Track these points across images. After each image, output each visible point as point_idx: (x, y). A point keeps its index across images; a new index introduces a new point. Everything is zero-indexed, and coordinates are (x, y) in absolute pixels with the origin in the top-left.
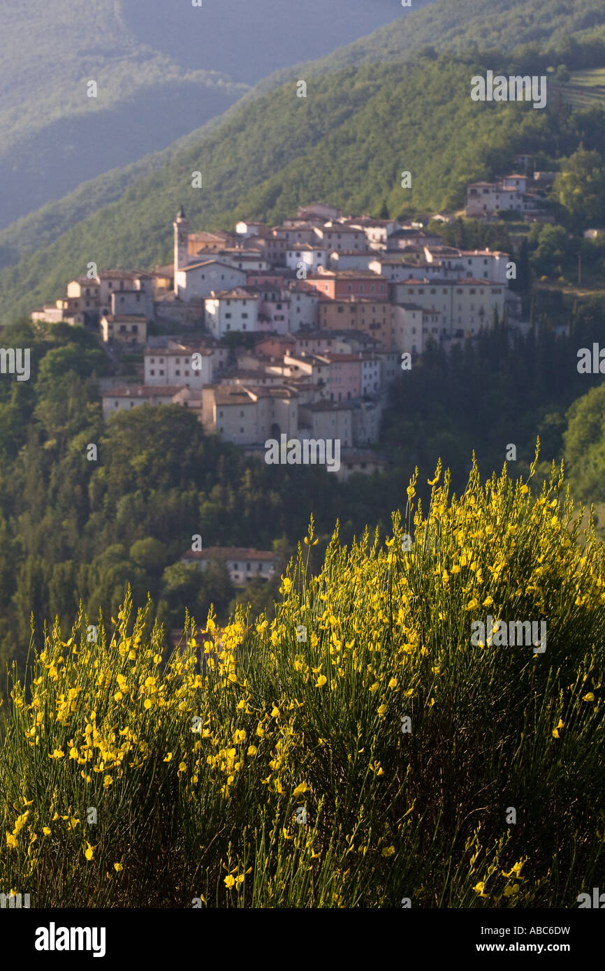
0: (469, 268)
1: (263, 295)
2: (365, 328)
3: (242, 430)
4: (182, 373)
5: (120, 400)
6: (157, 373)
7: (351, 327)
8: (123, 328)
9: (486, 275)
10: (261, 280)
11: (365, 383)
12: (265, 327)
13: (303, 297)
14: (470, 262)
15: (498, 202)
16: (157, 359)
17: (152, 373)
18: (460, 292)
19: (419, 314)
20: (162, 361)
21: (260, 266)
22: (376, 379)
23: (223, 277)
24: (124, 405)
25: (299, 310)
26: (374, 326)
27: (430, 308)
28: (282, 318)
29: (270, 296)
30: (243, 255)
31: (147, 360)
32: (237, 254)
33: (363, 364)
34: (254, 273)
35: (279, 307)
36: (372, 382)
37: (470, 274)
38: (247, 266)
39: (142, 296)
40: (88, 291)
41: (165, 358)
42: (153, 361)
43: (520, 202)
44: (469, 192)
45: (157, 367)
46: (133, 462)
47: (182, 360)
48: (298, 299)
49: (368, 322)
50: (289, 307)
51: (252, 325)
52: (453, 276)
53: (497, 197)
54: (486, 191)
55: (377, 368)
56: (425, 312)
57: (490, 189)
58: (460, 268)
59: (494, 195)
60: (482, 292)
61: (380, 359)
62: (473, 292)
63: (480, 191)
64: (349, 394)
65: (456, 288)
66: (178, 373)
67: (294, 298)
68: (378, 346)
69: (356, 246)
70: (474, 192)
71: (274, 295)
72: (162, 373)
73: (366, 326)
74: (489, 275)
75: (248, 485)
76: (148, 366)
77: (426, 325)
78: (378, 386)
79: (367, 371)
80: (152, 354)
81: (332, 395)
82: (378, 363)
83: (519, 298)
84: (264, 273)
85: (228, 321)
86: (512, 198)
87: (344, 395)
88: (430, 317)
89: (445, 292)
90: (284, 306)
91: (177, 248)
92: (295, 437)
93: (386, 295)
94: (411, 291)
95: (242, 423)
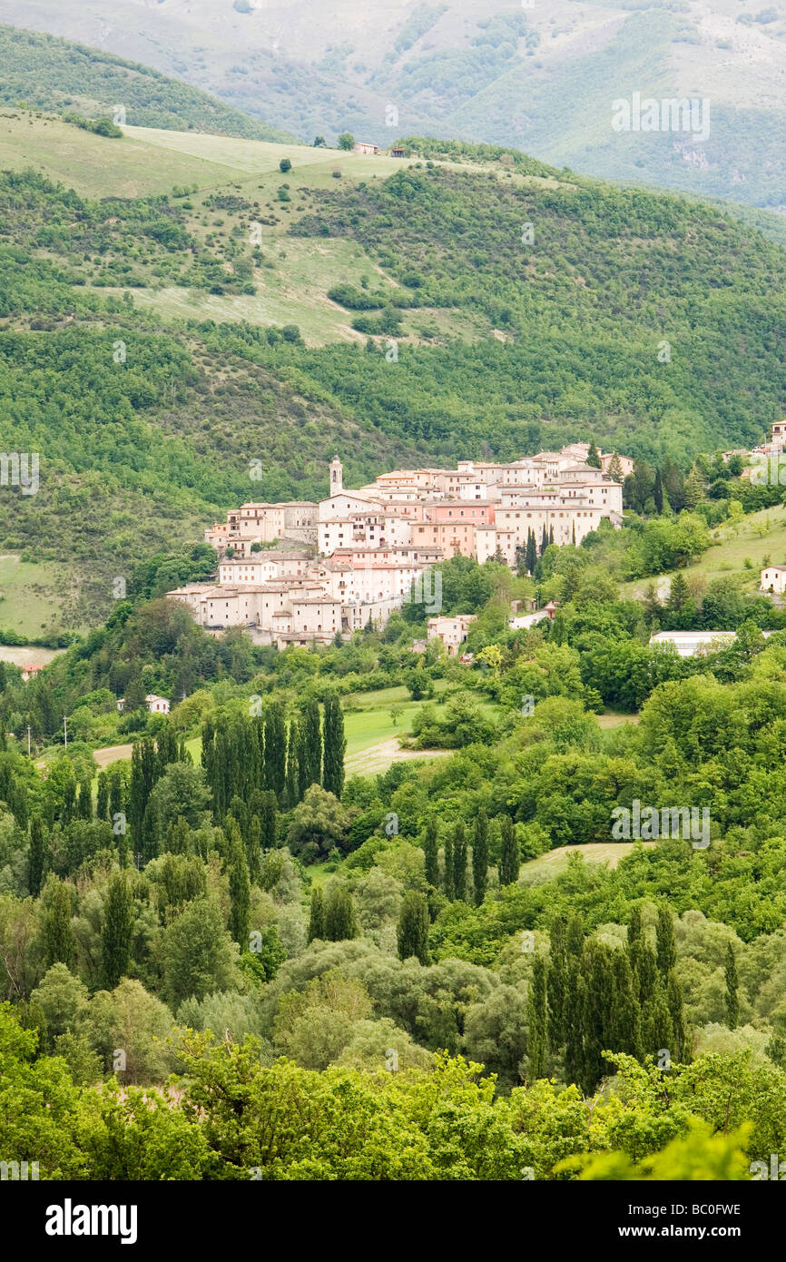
0: (591, 497)
2: (445, 545)
6: (228, 578)
7: (433, 544)
9: (605, 501)
12: (360, 544)
14: (591, 491)
16: (227, 567)
17: (225, 578)
18: (553, 515)
19: (494, 533)
20: (230, 570)
23: (349, 506)
25: (393, 531)
26: (455, 543)
35: (372, 529)
37: (592, 501)
41: (232, 567)
42: (225, 570)
45: (227, 573)
47: (243, 568)
49: (450, 540)
50: (383, 528)
51: (348, 542)
56: (501, 532)
58: (582, 497)
60: (568, 516)
64: (381, 594)
66: (241, 578)
72: (231, 578)
76: (222, 573)
80: (225, 563)
87: (374, 595)
89: (540, 516)
90: (377, 528)
91: (332, 485)
92: (267, 621)
93: (485, 519)
94: (508, 516)
95: (227, 611)
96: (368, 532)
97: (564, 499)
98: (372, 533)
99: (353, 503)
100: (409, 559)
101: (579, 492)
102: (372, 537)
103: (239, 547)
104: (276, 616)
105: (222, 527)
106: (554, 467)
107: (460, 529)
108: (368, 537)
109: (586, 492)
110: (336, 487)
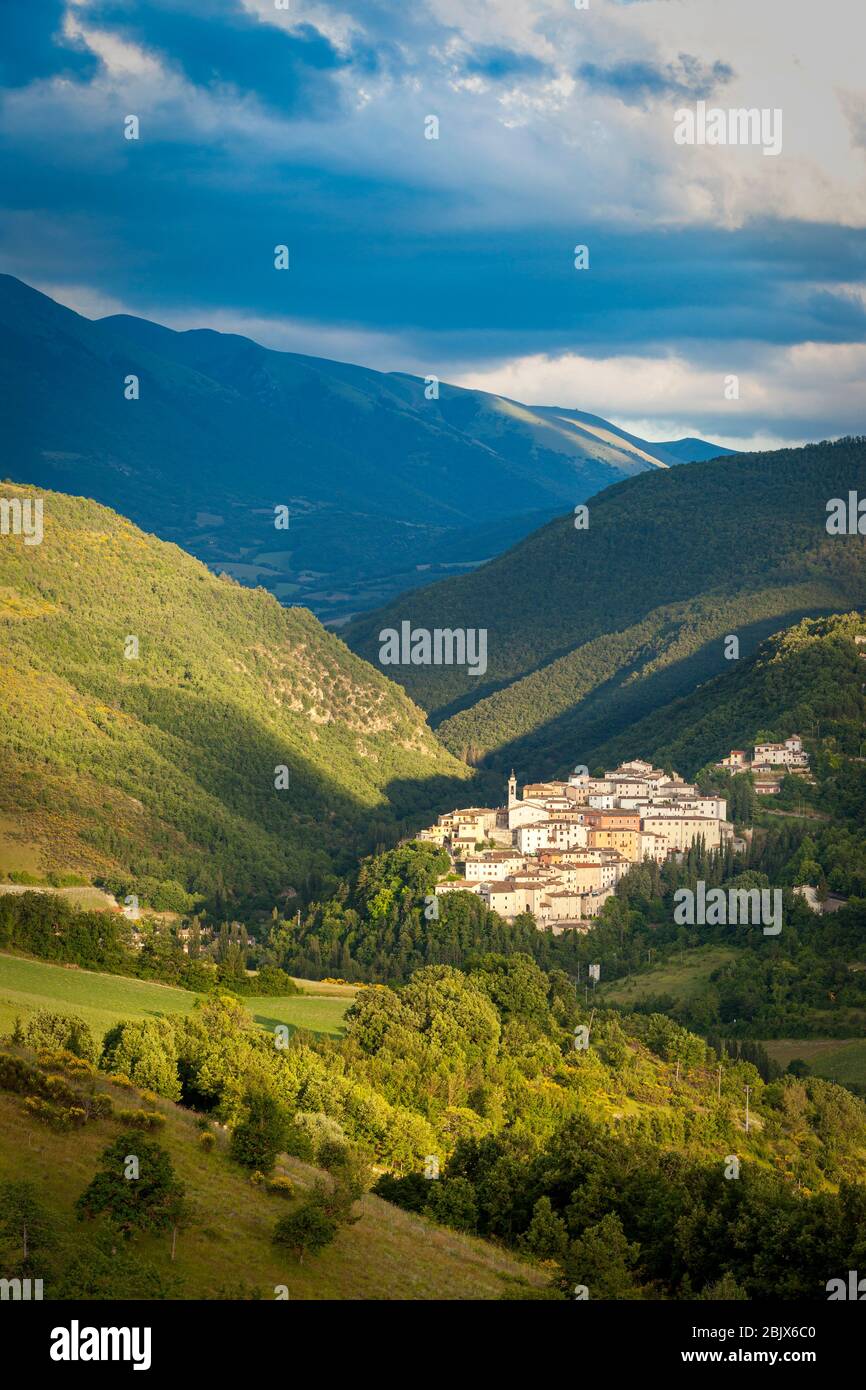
2: (617, 847)
4: (487, 874)
5: (444, 889)
6: (473, 873)
7: (608, 846)
10: (562, 816)
11: (603, 880)
12: (552, 845)
13: (578, 826)
14: (702, 805)
15: (775, 758)
16: (473, 864)
17: (470, 873)
18: (687, 824)
19: (653, 838)
20: (475, 866)
22: (612, 878)
24: (446, 890)
25: (575, 835)
26: (623, 846)
29: (558, 828)
31: (467, 865)
33: (603, 869)
34: (559, 811)
35: (562, 833)
36: (609, 880)
37: (702, 812)
38: (556, 806)
41: (477, 864)
42: (470, 866)
44: (756, 750)
45: (473, 869)
47: (487, 865)
49: (620, 843)
51: (545, 845)
52: (689, 813)
54: (767, 750)
55: (614, 872)
56: (657, 836)
59: (773, 752)
60: (700, 825)
61: (616, 866)
62: (694, 824)
63: (762, 750)
64: (591, 886)
65: (685, 821)
66: (484, 873)
68: (620, 858)
70: (759, 750)
71: (561, 826)
72: (476, 873)
73: (618, 844)
74: (714, 812)
76: (468, 869)
77: (657, 845)
79: (606, 873)
80: (471, 861)
82: (614, 868)
83: (731, 827)
84: (566, 811)
85: (528, 842)
87: (588, 888)
88: (660, 840)
90: (565, 832)
91: (510, 796)
92: (538, 912)
93: (637, 826)
94: (654, 824)
95: (506, 903)
96: (559, 836)
97: (685, 809)
98: (562, 837)
99: (536, 812)
100: (596, 859)
101: (693, 804)
102: (561, 840)
103: (465, 846)
104: (543, 905)
105: (437, 829)
106: (654, 783)
107: (627, 833)
108: (558, 840)
109: (699, 803)
110: (512, 798)
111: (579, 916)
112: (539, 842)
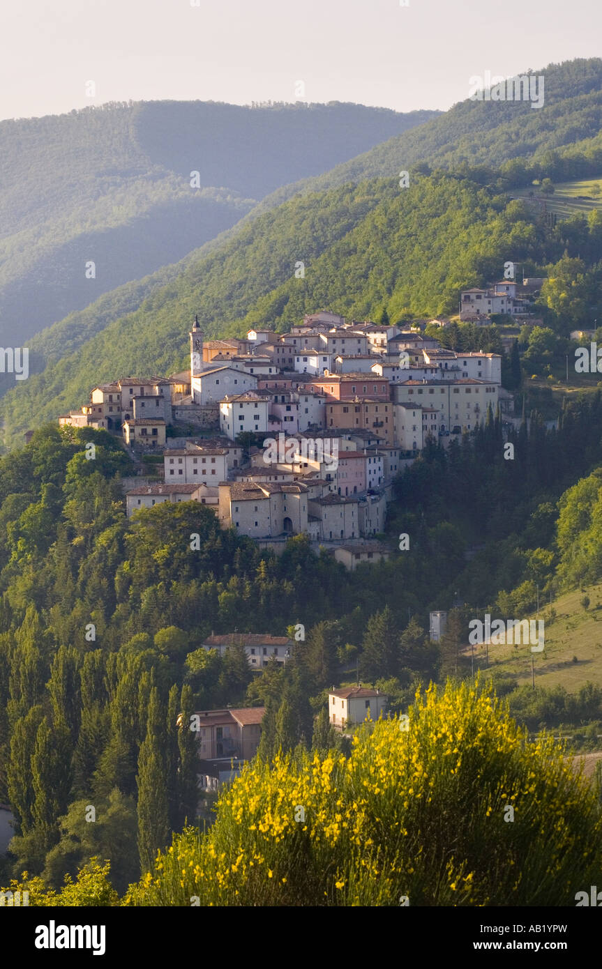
0: (464, 369)
1: (274, 397)
2: (369, 426)
3: (256, 523)
4: (200, 472)
5: (142, 498)
6: (176, 472)
7: (355, 426)
8: (144, 431)
9: (480, 375)
10: (271, 383)
11: (369, 478)
13: (311, 398)
14: (465, 363)
15: (490, 307)
16: (176, 459)
17: (172, 472)
18: (457, 391)
19: (419, 412)
20: (180, 462)
21: (270, 371)
22: (380, 474)
23: (236, 382)
24: (146, 503)
25: (307, 411)
26: (377, 425)
27: (429, 407)
28: (292, 419)
29: (280, 398)
30: (254, 360)
31: (167, 460)
32: (249, 360)
33: (368, 460)
34: (265, 377)
35: (289, 409)
36: (376, 477)
37: (465, 374)
38: (257, 371)
39: (161, 402)
40: (111, 397)
41: (183, 458)
42: (172, 461)
43: (510, 306)
44: (463, 298)
45: (176, 466)
46: (155, 556)
47: (200, 459)
48: (306, 400)
49: (373, 420)
50: (298, 409)
51: (264, 426)
52: (449, 376)
53: (489, 303)
54: (479, 297)
55: (381, 464)
56: (425, 410)
57: (483, 295)
58: (456, 369)
59: (487, 300)
60: (477, 391)
61: (383, 455)
62: (468, 391)
63: (473, 296)
64: (355, 488)
65: (453, 387)
66: (195, 472)
67: (302, 399)
68: (381, 442)
69: (359, 350)
70: (467, 298)
71: (283, 398)
72: (181, 472)
74: (482, 375)
75: (263, 575)
76: (168, 466)
77: (426, 422)
78: (382, 481)
79: (372, 466)
80: (170, 455)
81: (340, 489)
82: (382, 458)
83: (511, 396)
84: (274, 377)
85: (242, 422)
86: (502, 303)
87: (351, 489)
88: (429, 415)
89: (443, 391)
90: (293, 407)
91: (192, 355)
92: (304, 528)
93: (387, 396)
94: (411, 392)
95: (257, 517)
97: (442, 370)
98: (288, 414)
103: (150, 431)
104: (311, 518)
109: (460, 364)
111: (357, 535)
112: (256, 422)
